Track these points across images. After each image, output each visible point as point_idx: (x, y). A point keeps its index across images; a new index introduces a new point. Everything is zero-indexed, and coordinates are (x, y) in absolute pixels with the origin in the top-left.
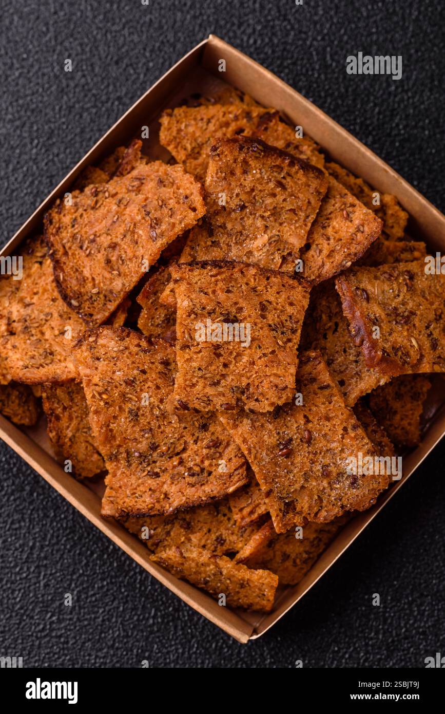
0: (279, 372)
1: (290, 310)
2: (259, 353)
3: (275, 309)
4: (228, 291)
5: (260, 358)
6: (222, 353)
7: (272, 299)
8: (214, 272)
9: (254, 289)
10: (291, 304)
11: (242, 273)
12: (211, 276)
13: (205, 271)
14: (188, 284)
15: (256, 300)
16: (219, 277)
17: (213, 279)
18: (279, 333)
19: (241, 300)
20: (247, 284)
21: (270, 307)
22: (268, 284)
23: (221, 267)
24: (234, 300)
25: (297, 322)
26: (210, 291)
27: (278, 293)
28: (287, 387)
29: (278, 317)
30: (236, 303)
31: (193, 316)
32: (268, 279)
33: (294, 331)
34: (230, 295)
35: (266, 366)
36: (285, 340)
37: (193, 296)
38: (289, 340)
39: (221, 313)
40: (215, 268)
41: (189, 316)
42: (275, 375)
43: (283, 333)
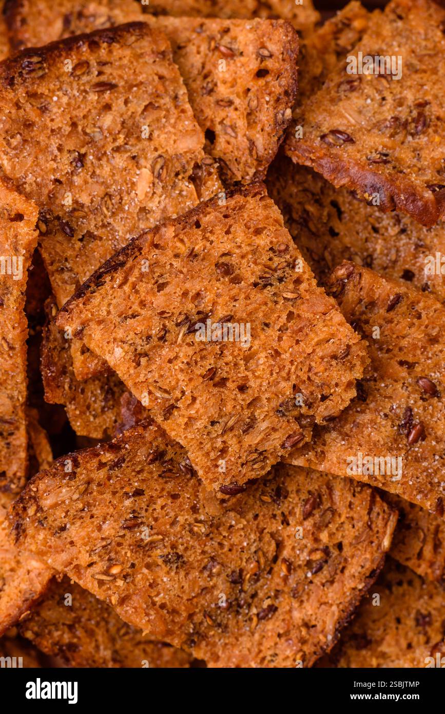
0: (322, 336)
1: (263, 241)
2: (273, 333)
3: (243, 257)
4: (161, 287)
5: (280, 339)
6: (225, 375)
7: (227, 247)
8: (119, 277)
9: (193, 255)
10: (258, 232)
11: (157, 246)
12: (120, 286)
13: (107, 286)
14: (99, 322)
15: (207, 269)
16: (132, 279)
17: (127, 288)
18: (276, 283)
19: (188, 285)
20: (177, 256)
21: (234, 260)
22: (204, 230)
23: (123, 264)
24: (179, 292)
25: (287, 249)
26: (136, 307)
27: (228, 232)
28: (349, 347)
29: (255, 263)
30: (185, 294)
31: (143, 361)
32: (198, 225)
33: (292, 265)
34: (167, 289)
35: (298, 342)
36: (291, 286)
37: (120, 334)
38: (298, 281)
39: (178, 325)
40: (116, 270)
41: (139, 364)
42: (318, 344)
43: (280, 280)
